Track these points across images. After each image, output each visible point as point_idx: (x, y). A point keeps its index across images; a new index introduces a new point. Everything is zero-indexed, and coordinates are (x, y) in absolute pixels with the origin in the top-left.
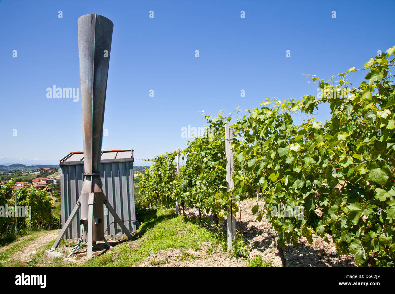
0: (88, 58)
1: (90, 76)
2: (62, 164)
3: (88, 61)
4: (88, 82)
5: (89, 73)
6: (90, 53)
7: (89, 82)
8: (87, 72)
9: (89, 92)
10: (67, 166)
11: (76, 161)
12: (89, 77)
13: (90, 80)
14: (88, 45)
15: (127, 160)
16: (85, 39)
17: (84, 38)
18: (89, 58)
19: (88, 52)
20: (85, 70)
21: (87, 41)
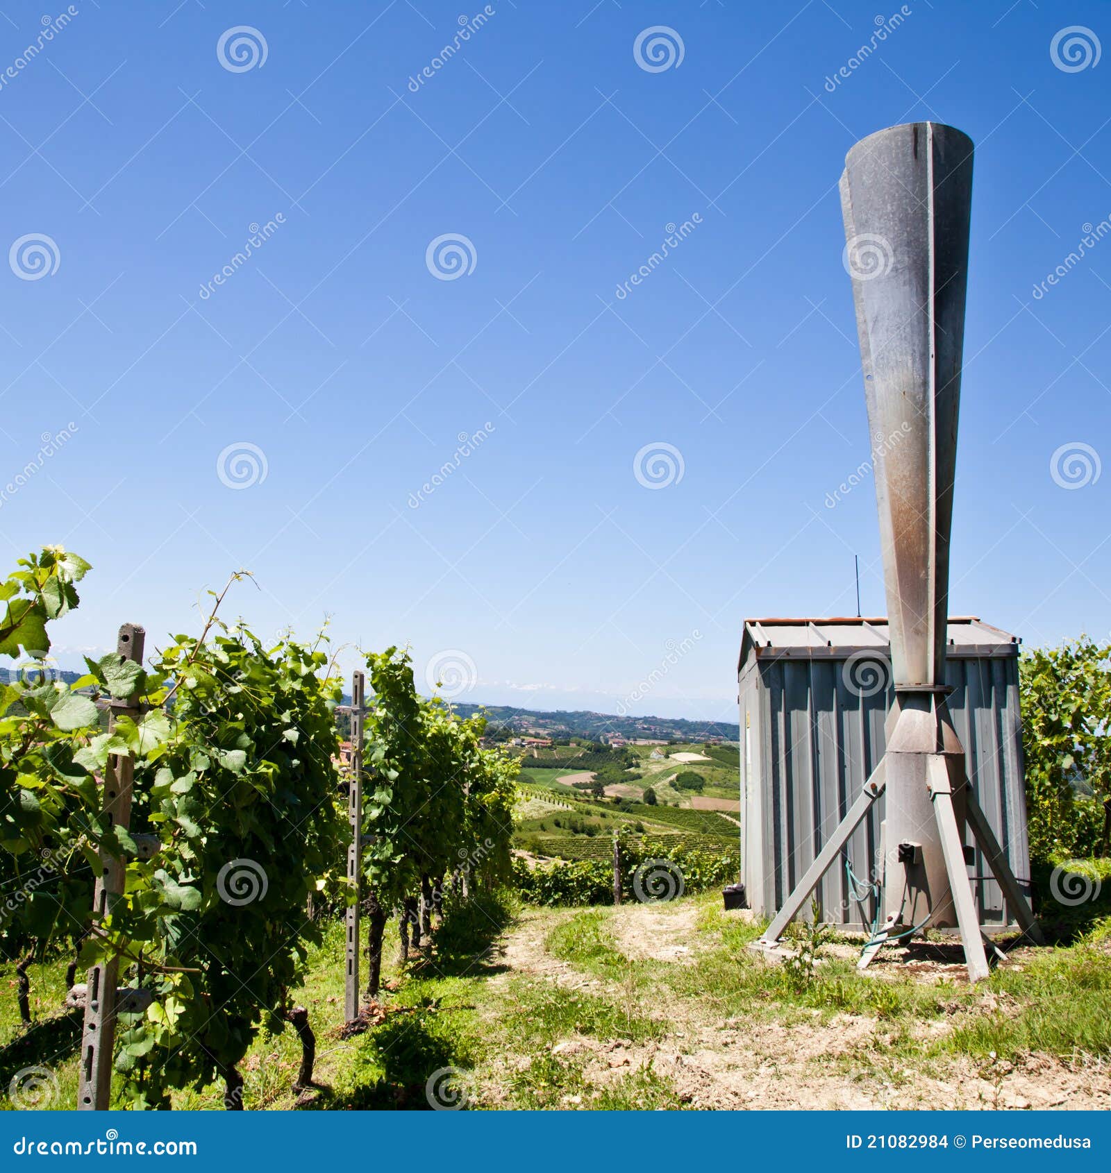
0: (907, 276)
1: (917, 342)
2: (762, 654)
3: (907, 288)
4: (910, 362)
5: (912, 332)
6: (915, 262)
7: (914, 362)
8: (908, 330)
9: (915, 397)
10: (781, 663)
11: (812, 648)
12: (914, 345)
13: (917, 355)
14: (905, 234)
15: (996, 652)
16: (893, 214)
17: (889, 207)
18: (910, 280)
19: (906, 259)
20: (898, 319)
21: (901, 221)
